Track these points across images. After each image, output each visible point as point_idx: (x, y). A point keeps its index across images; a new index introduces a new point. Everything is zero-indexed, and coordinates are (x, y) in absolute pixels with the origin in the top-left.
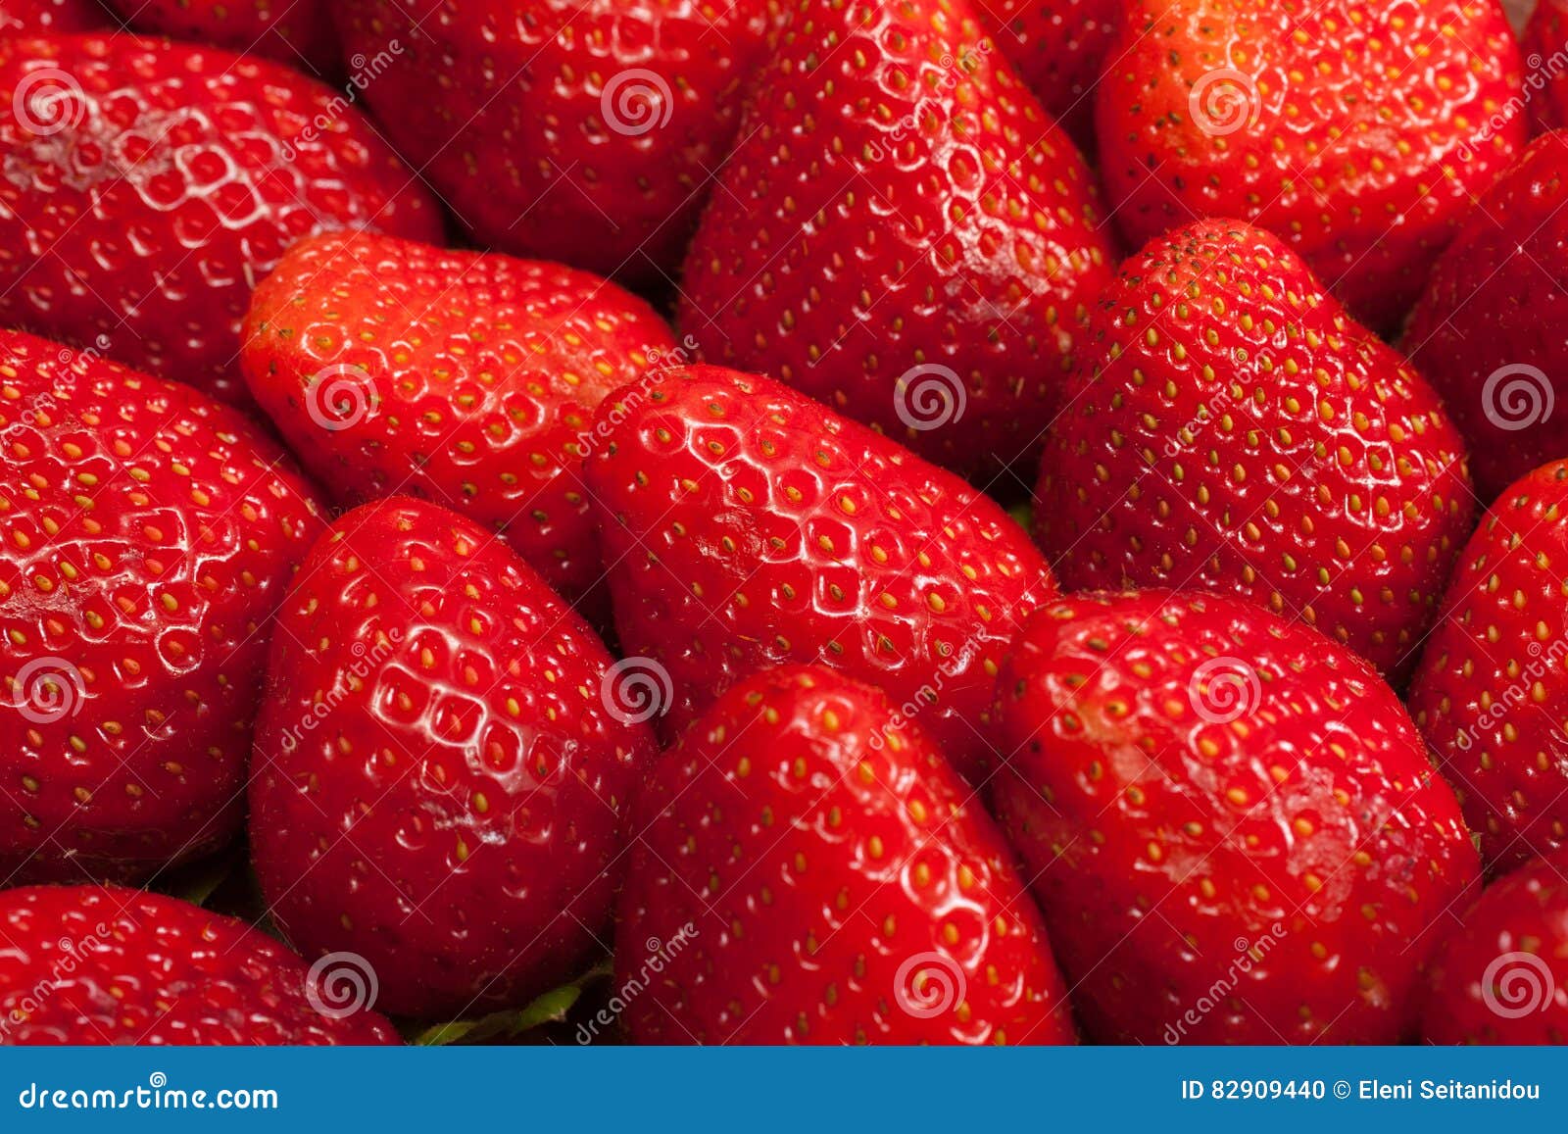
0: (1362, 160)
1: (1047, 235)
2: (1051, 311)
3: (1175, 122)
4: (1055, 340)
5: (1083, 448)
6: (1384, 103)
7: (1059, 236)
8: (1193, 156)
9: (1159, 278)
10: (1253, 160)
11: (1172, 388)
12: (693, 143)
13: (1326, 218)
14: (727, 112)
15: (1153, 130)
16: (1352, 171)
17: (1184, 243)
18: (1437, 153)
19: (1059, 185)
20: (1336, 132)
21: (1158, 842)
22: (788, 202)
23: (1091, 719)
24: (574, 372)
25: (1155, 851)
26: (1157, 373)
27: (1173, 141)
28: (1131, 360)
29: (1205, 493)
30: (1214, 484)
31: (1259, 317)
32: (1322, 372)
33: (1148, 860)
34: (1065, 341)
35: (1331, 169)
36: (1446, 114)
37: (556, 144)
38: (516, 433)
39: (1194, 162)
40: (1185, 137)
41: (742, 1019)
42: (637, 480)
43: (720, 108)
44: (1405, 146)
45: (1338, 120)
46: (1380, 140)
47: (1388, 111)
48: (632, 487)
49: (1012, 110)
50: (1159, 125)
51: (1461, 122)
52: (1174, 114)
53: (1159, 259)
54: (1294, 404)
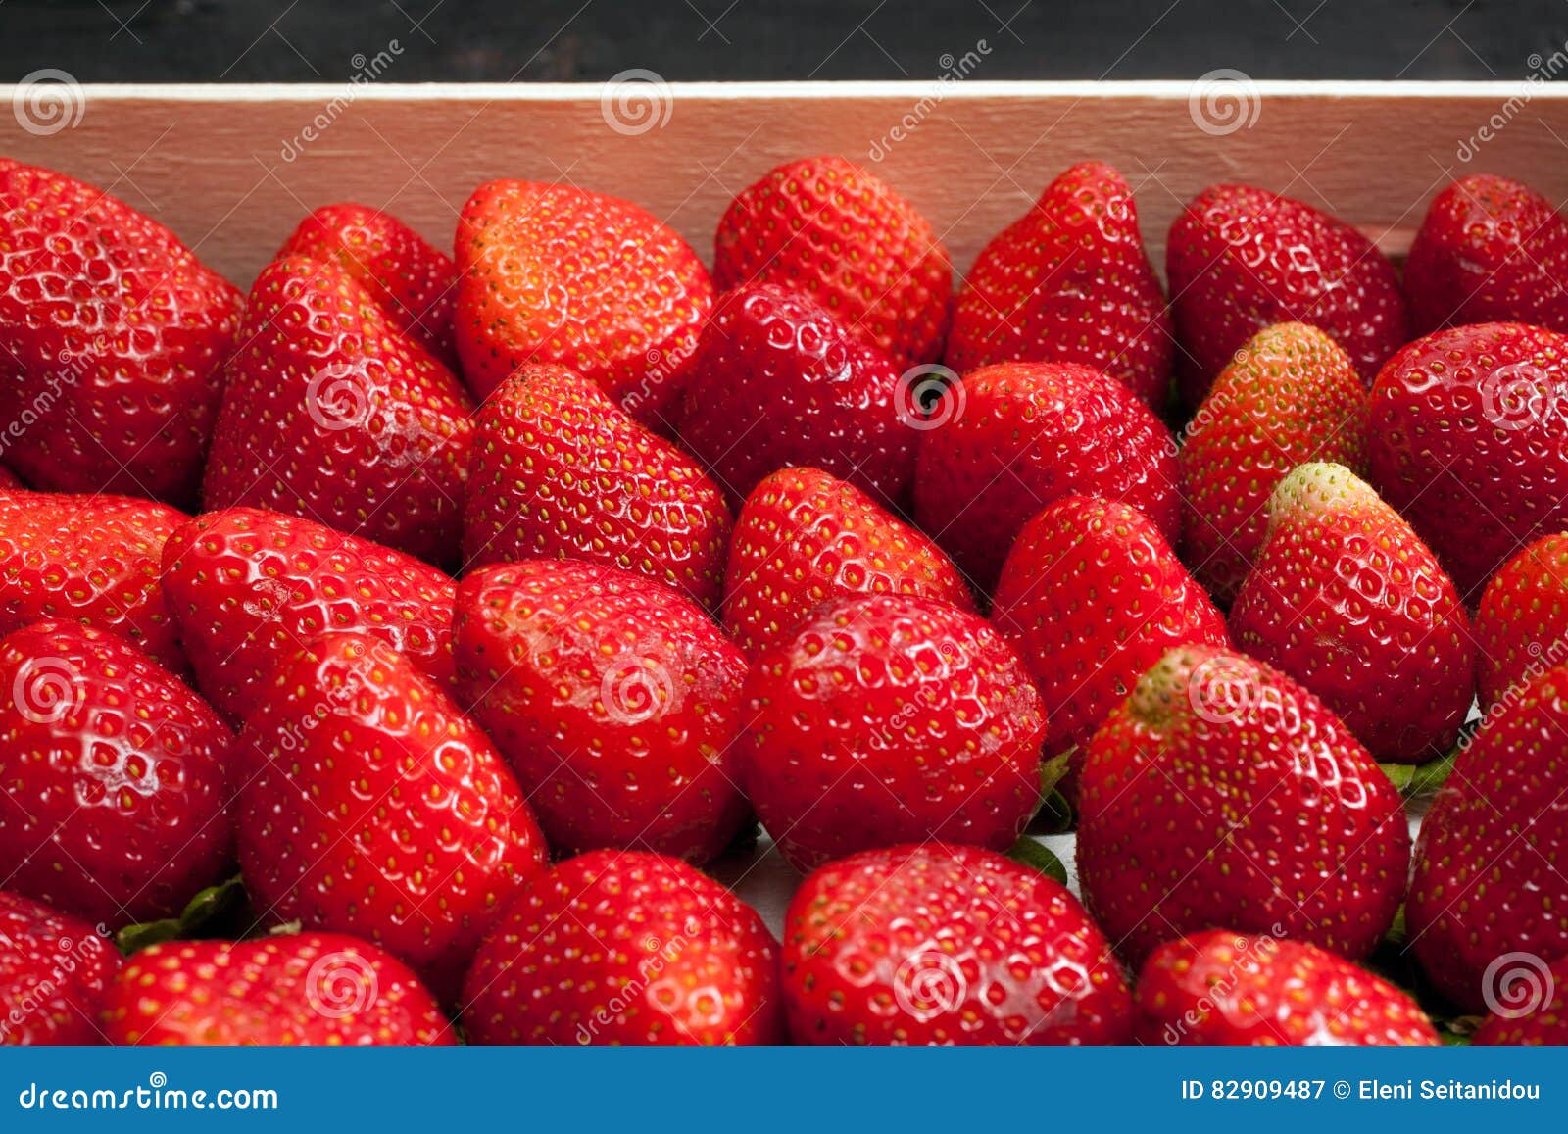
0: (625, 337)
1: (439, 411)
2: (450, 455)
3: (503, 324)
4: (457, 474)
5: (484, 516)
6: (629, 303)
7: (445, 410)
8: (518, 343)
9: (508, 398)
10: (556, 343)
11: (530, 461)
12: (196, 406)
13: (610, 375)
14: (215, 384)
15: (490, 332)
16: (620, 345)
17: (519, 377)
18: (670, 330)
19: (441, 385)
20: (604, 321)
21: (564, 685)
22: (266, 413)
23: (510, 620)
24: (143, 542)
25: (564, 691)
26: (519, 453)
27: (504, 335)
28: (500, 449)
29: (564, 524)
30: (568, 517)
31: (573, 412)
32: (620, 443)
33: (562, 698)
34: (463, 474)
35: (605, 344)
36: (669, 308)
37: (103, 419)
38: (112, 582)
39: (519, 347)
40: (510, 332)
41: (329, 845)
42: (198, 577)
43: (210, 382)
44: (649, 327)
45: (604, 314)
46: (634, 324)
47: (633, 307)
48: (195, 582)
49: (400, 342)
50: (493, 328)
51: (680, 311)
52: (502, 320)
53: (505, 387)
54: (606, 462)
